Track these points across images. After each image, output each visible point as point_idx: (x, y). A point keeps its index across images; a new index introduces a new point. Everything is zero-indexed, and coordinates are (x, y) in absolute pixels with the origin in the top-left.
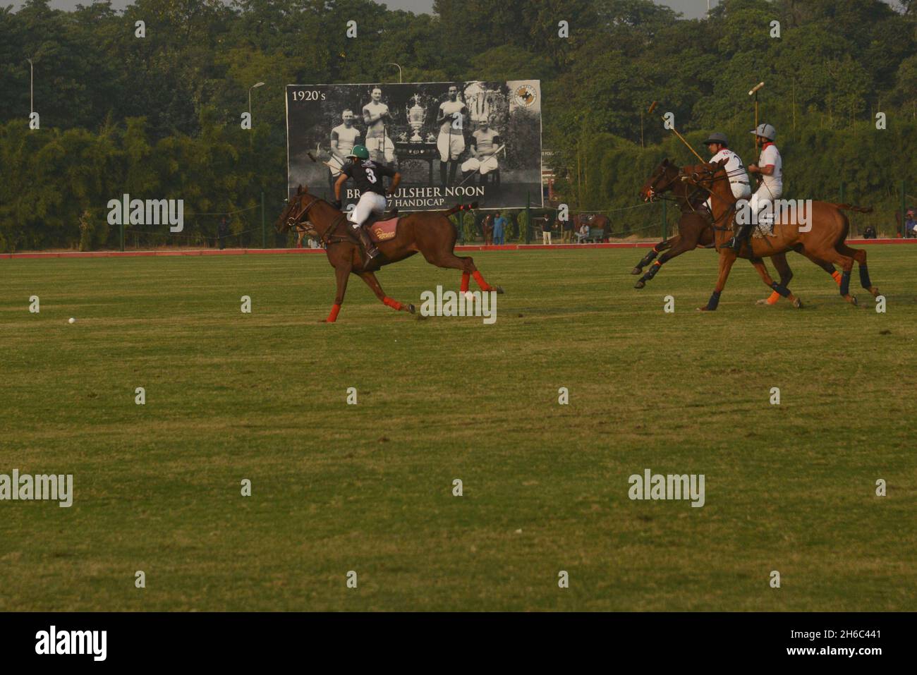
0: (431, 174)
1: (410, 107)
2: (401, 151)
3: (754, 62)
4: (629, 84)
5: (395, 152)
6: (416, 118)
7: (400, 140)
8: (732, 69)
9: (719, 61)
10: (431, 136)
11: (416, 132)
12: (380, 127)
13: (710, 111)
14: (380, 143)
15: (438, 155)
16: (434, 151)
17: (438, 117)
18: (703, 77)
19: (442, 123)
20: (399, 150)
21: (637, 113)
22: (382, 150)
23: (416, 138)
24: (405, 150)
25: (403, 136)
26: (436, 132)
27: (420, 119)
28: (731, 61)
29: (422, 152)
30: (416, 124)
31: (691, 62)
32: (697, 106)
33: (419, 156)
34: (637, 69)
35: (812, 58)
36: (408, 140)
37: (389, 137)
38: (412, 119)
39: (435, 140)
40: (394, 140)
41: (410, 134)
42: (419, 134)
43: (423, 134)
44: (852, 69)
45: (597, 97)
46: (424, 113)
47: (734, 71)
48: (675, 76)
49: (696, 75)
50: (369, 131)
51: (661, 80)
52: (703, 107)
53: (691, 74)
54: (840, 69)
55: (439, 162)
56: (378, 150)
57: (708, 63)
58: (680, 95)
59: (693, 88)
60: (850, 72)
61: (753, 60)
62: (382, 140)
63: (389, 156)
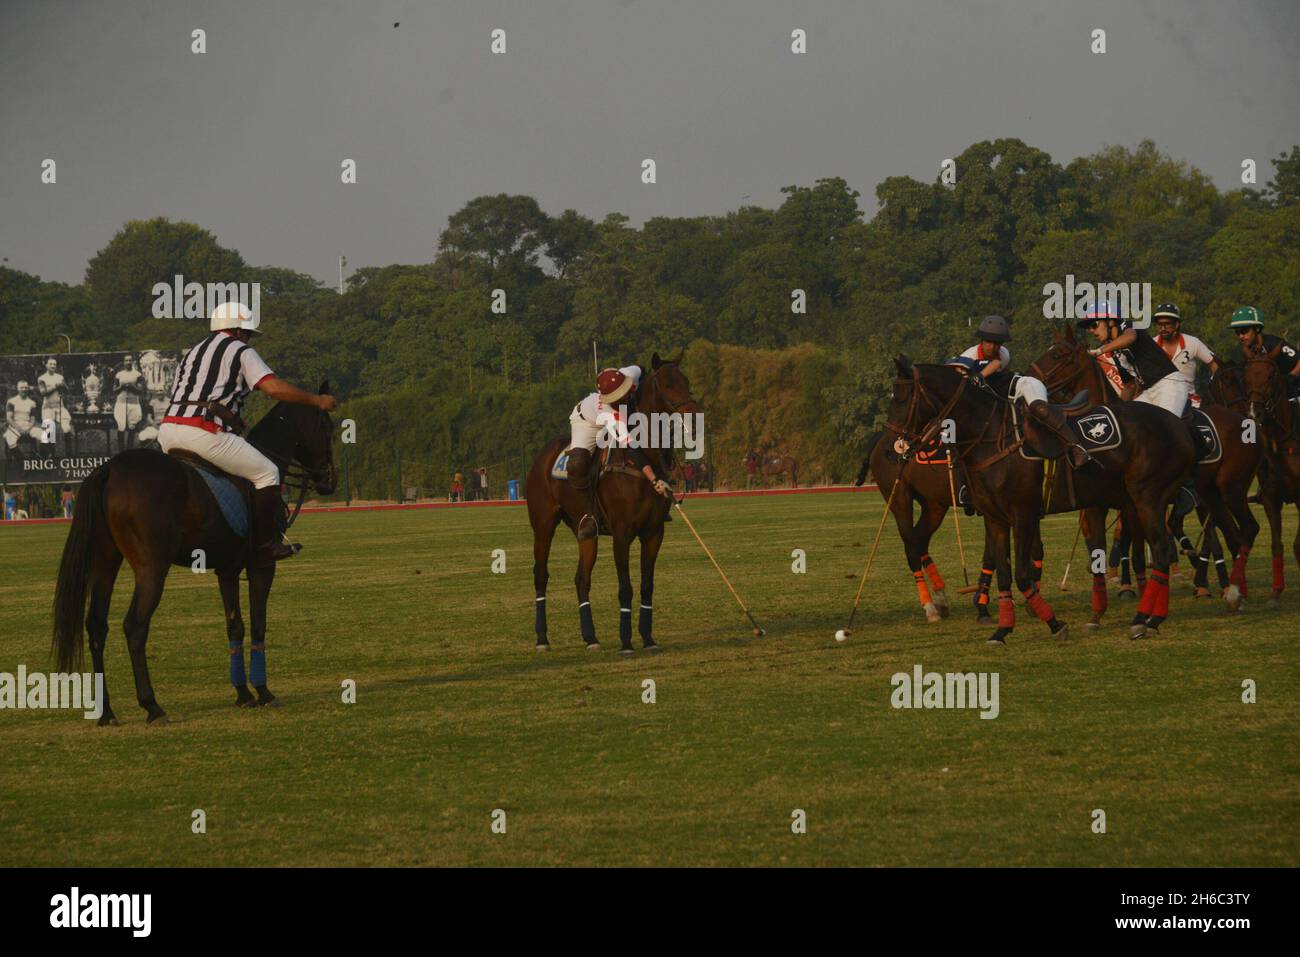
0: (109, 444)
1: (85, 377)
3: (417, 327)
5: (72, 423)
6: (92, 388)
8: (396, 335)
9: (381, 327)
10: (108, 406)
11: (93, 402)
12: (56, 397)
13: (378, 376)
14: (56, 413)
15: (115, 425)
16: (111, 420)
17: (115, 386)
18: (366, 343)
19: (119, 392)
22: (58, 420)
23: (93, 408)
24: (81, 421)
26: (113, 402)
27: (96, 388)
28: (395, 326)
29: (99, 422)
30: (92, 394)
31: (354, 329)
32: (364, 371)
33: (96, 426)
34: (302, 336)
35: (474, 322)
37: (65, 407)
39: (112, 410)
41: (87, 404)
43: (99, 404)
44: (517, 332)
47: (398, 337)
48: (341, 343)
49: (359, 341)
50: (45, 401)
51: (325, 347)
52: (370, 372)
53: (354, 340)
55: (116, 432)
56: (55, 422)
57: (371, 329)
58: (346, 361)
59: (359, 353)
61: (416, 325)
62: (58, 410)
63: (67, 427)
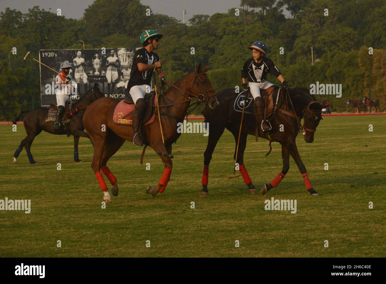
0: (104, 89)
1: (94, 59)
2: (90, 78)
3: (232, 40)
4: (180, 50)
5: (88, 79)
6: (97, 64)
7: (90, 74)
8: (223, 43)
9: (216, 40)
10: (103, 72)
11: (97, 70)
12: (81, 68)
13: (217, 61)
14: (81, 75)
15: (106, 80)
16: (105, 78)
17: (106, 64)
18: (210, 46)
19: (108, 66)
20: (89, 78)
21: (184, 62)
22: (82, 78)
23: (97, 73)
24: (92, 78)
25: (91, 72)
26: (106, 70)
27: (99, 64)
28: (223, 40)
29: (99, 79)
30: (97, 67)
31: (205, 40)
32: (210, 59)
33: (98, 81)
34: (183, 43)
35: (257, 38)
36: (93, 74)
37: (85, 72)
38: (95, 64)
39: (105, 74)
40: (88, 74)
41: (94, 71)
42: (98, 71)
43: (100, 71)
45: (167, 55)
46: (100, 62)
47: (224, 44)
48: (200, 46)
49: (207, 46)
50: (76, 70)
52: (213, 59)
53: (205, 45)
54: (273, 43)
55: (107, 83)
56: (80, 79)
57: (212, 40)
58: (202, 54)
59: (207, 51)
60: (277, 44)
61: (232, 39)
62: (82, 74)
63: (85, 81)
